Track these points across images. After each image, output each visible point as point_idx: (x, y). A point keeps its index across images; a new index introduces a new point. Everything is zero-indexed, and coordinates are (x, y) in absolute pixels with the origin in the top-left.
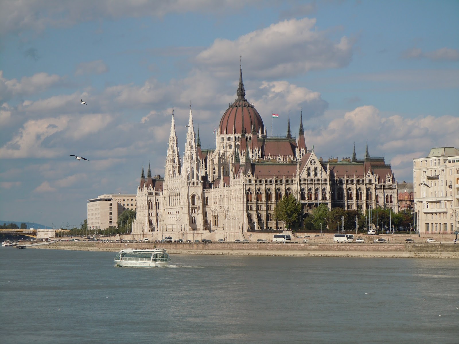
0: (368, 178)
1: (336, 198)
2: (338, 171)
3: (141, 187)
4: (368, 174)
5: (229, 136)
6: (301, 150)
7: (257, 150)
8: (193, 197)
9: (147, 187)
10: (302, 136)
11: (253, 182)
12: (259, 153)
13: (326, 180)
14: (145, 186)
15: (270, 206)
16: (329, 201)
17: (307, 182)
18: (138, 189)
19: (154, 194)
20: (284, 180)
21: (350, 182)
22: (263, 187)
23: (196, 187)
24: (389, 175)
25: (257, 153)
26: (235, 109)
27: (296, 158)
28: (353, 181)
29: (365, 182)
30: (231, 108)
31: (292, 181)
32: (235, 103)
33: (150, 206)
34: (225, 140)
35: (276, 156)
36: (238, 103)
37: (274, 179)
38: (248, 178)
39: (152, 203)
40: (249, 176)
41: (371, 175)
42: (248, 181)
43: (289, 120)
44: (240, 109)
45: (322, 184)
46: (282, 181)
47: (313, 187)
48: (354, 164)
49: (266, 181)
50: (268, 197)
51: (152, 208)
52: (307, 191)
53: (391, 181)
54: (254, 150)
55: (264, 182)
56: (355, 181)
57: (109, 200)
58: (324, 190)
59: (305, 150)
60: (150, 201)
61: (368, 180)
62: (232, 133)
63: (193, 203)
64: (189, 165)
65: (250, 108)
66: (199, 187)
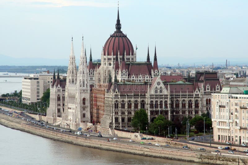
0: (196, 93)
1: (174, 107)
2: (176, 89)
3: (53, 85)
4: (196, 91)
5: (109, 57)
6: (155, 71)
7: (125, 71)
8: (84, 99)
9: (57, 86)
10: (156, 61)
11: (119, 97)
12: (126, 73)
13: (167, 95)
14: (55, 85)
15: (130, 112)
16: (169, 109)
17: (154, 97)
18: (51, 86)
19: (61, 91)
20: (140, 95)
21: (184, 96)
22: (126, 100)
23: (85, 93)
24: (218, 85)
25: (125, 73)
26: (114, 38)
27: (151, 76)
28: (186, 95)
29: (194, 96)
30: (111, 38)
31: (145, 95)
32: (114, 34)
33: (59, 99)
34: (107, 60)
35: (138, 75)
36: (116, 34)
37: (133, 94)
38: (115, 93)
39: (60, 97)
40: (117, 92)
41: (198, 91)
42: (116, 95)
43: (148, 49)
44: (117, 38)
45: (165, 98)
46: (138, 95)
47: (159, 100)
48: (187, 84)
49: (128, 95)
50: (129, 106)
51: (60, 100)
52: (154, 102)
53: (219, 89)
54: (123, 71)
55: (126, 96)
56: (187, 96)
57: (37, 79)
58: (166, 101)
59: (157, 71)
60: (59, 95)
61: (196, 95)
62: (111, 55)
63: (84, 103)
64: (81, 78)
65: (123, 38)
66: (88, 93)
